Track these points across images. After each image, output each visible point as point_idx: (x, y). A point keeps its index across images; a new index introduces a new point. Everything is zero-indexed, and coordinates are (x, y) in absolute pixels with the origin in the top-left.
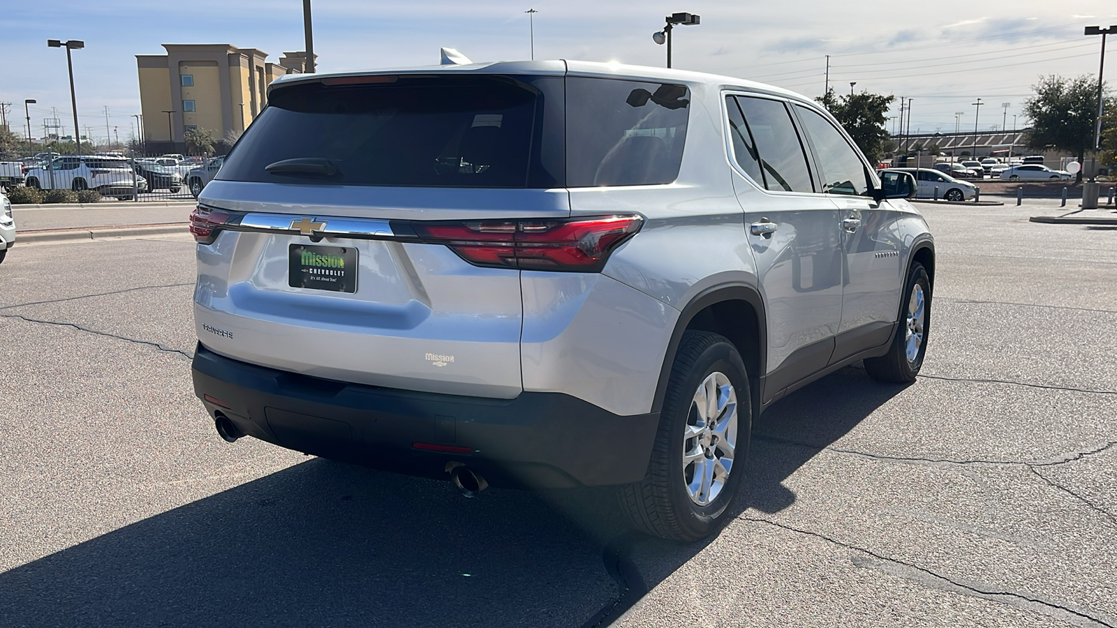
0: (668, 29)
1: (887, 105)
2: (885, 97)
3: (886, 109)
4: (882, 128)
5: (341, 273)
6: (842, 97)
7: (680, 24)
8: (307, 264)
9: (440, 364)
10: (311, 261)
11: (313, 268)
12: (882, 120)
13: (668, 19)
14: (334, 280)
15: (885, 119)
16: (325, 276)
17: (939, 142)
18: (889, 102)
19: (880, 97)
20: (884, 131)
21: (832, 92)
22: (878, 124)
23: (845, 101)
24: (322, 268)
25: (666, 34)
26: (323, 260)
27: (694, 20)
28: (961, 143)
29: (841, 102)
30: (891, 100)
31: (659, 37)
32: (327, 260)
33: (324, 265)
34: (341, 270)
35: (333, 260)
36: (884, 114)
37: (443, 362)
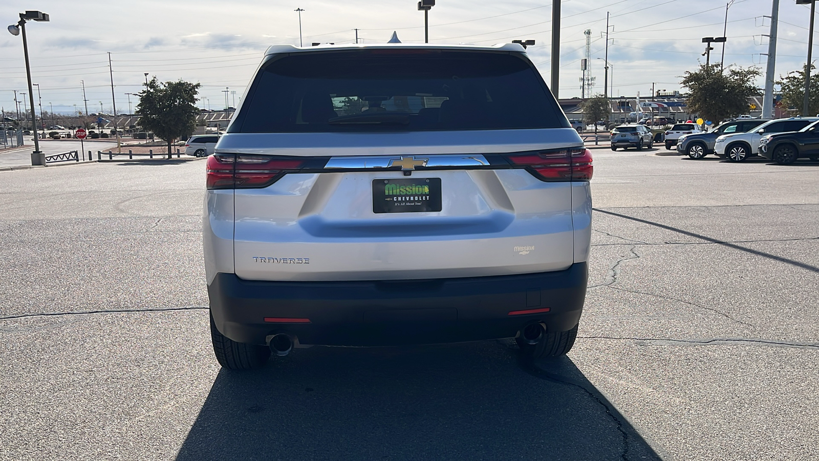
0: (22, 23)
1: (196, 90)
2: (194, 84)
3: (196, 93)
4: (195, 106)
5: (426, 198)
6: (162, 84)
7: (32, 20)
8: (391, 193)
9: (524, 253)
10: (394, 191)
11: (397, 196)
12: (194, 101)
13: (21, 15)
14: (419, 204)
15: (196, 100)
16: (410, 201)
17: (206, 117)
18: (197, 88)
19: (190, 84)
20: (196, 109)
21: (156, 80)
22: (192, 104)
23: (165, 86)
24: (406, 196)
25: (20, 27)
26: (407, 189)
27: (45, 18)
28: (213, 118)
29: (162, 87)
30: (199, 86)
31: (13, 29)
32: (412, 189)
33: (408, 193)
34: (426, 195)
35: (417, 188)
36: (195, 96)
37: (527, 251)
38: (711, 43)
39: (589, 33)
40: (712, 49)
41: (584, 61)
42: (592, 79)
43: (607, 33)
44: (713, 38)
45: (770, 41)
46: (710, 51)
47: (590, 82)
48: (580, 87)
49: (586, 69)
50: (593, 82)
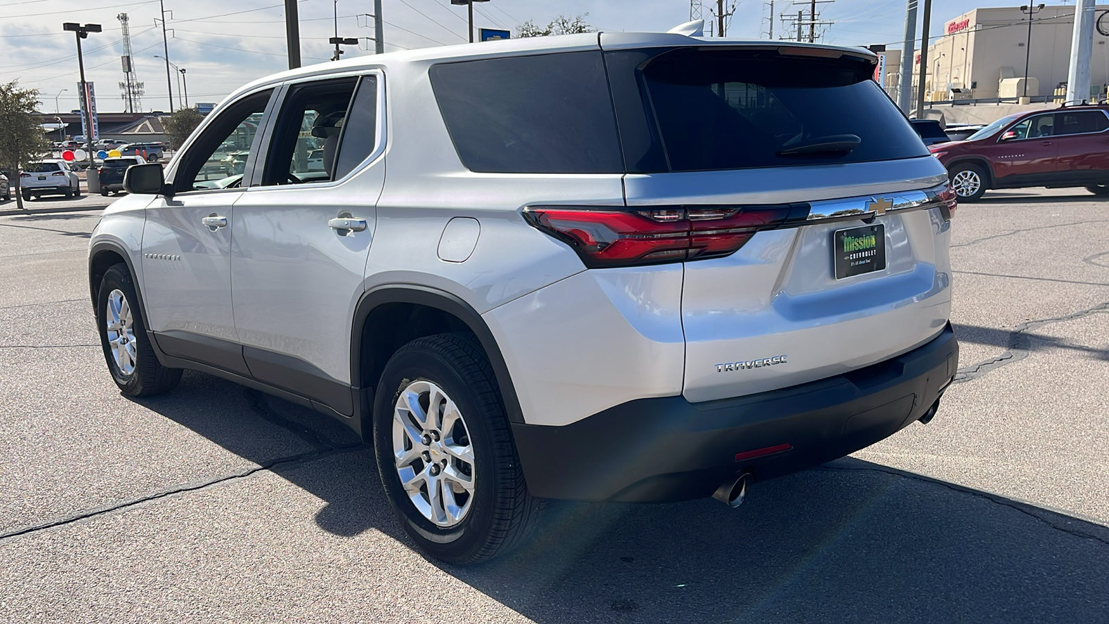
5: (873, 252)
8: (848, 250)
10: (851, 246)
11: (853, 253)
14: (869, 261)
16: (862, 259)
24: (859, 251)
26: (860, 242)
32: (863, 242)
33: (860, 248)
34: (873, 249)
35: (867, 241)
38: (340, 45)
39: (124, 18)
40: (342, 52)
41: (125, 59)
42: (139, 85)
43: (163, 21)
44: (342, 39)
45: (377, 46)
46: (340, 55)
47: (136, 90)
48: (121, 97)
49: (130, 70)
50: (140, 89)
